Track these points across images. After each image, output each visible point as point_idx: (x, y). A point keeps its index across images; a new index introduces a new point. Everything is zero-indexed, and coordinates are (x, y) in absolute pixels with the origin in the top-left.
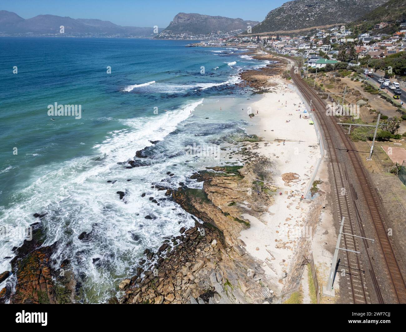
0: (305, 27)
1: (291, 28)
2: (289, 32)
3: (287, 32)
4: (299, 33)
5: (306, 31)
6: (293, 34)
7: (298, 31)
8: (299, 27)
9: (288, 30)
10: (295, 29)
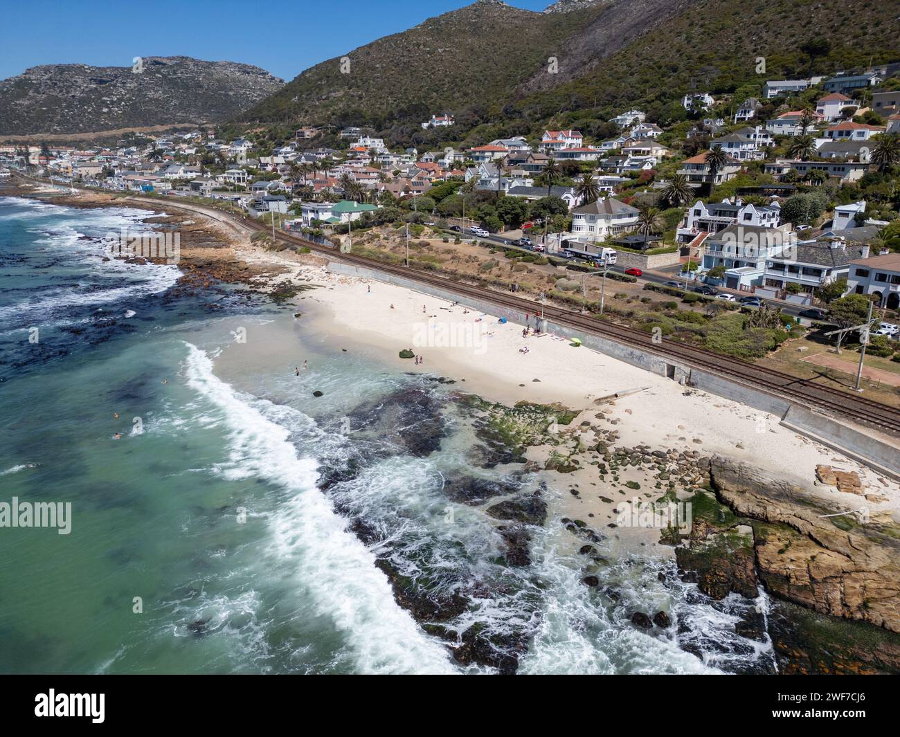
0: (106, 127)
1: (68, 129)
2: (69, 137)
3: (62, 137)
4: (96, 140)
5: (111, 138)
6: (80, 142)
7: (91, 136)
8: (90, 127)
9: (62, 133)
10: (81, 131)
